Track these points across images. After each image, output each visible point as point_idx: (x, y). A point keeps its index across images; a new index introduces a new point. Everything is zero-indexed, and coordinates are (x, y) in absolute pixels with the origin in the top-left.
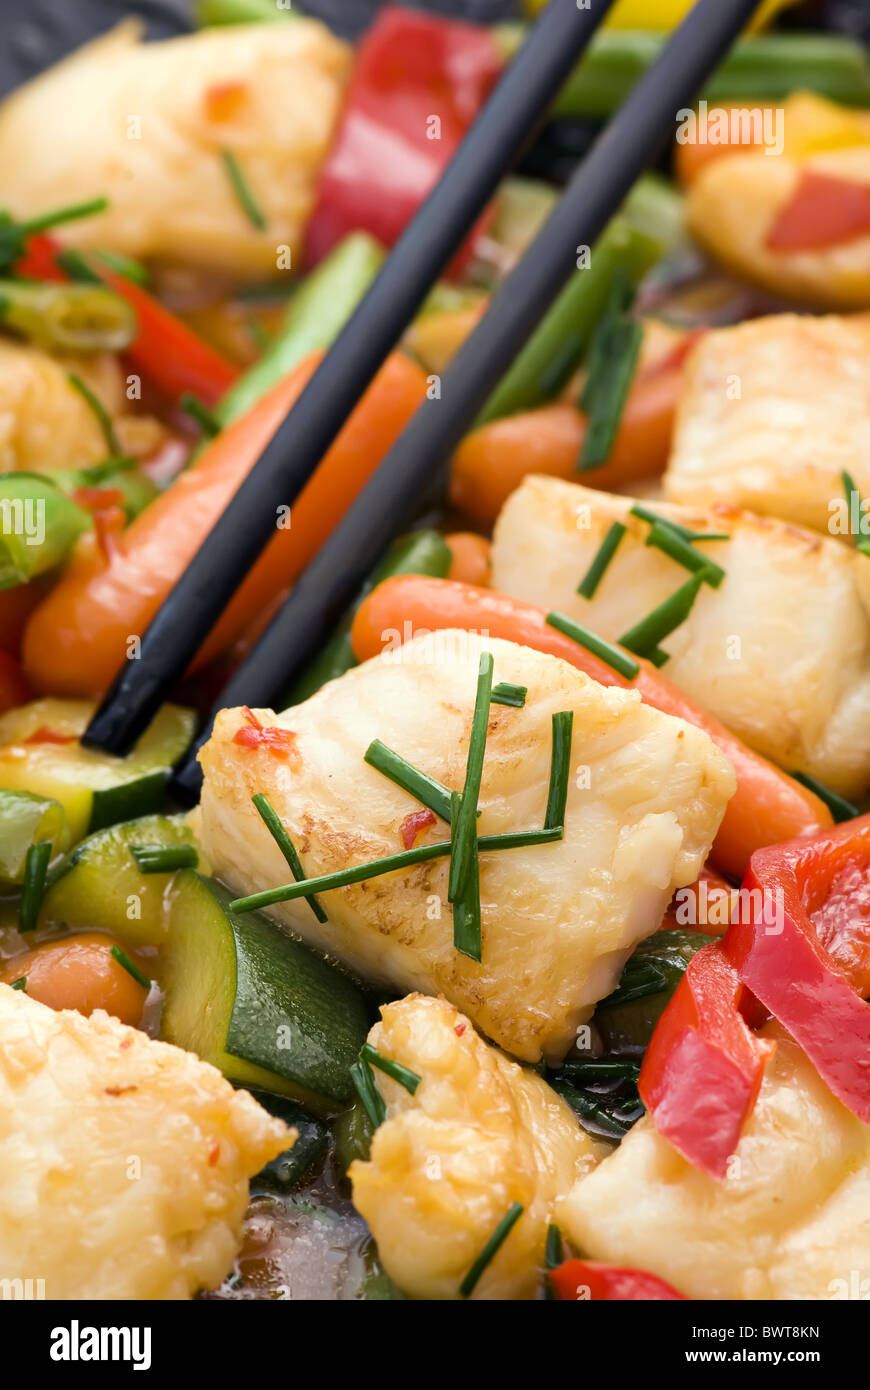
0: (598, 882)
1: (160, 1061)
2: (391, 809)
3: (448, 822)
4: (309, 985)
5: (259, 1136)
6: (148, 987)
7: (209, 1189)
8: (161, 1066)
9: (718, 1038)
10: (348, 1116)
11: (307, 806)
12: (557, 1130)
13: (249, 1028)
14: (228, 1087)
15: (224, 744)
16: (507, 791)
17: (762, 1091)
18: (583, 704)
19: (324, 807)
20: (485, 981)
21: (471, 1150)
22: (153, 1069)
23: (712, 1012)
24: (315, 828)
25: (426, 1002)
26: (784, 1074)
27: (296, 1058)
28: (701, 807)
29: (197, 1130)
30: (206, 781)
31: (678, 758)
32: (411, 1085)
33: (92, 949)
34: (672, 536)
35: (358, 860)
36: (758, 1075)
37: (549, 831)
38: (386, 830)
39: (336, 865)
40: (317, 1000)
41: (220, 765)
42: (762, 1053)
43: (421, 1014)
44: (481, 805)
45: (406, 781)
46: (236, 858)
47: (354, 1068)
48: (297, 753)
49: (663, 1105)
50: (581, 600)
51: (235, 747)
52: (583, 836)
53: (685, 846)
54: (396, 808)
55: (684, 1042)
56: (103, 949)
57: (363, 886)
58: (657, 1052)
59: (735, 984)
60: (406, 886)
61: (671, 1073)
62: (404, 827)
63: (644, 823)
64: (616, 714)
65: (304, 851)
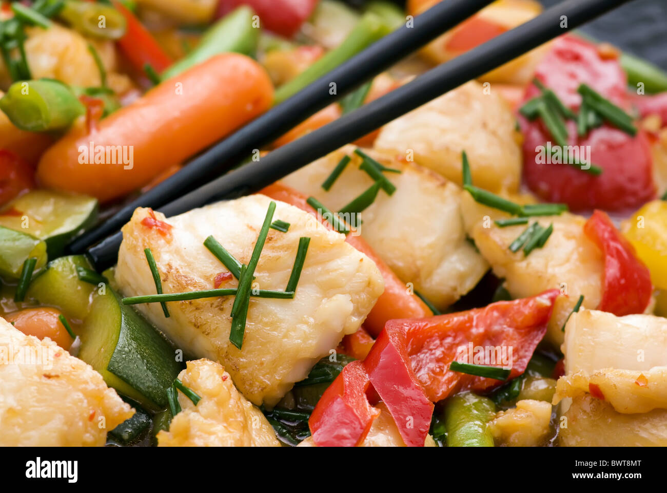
0: (307, 323)
1: (73, 366)
2: (212, 269)
3: (238, 279)
4: (155, 347)
5: (116, 410)
6: (74, 338)
7: (87, 432)
8: (73, 368)
9: (352, 403)
10: (162, 414)
11: (170, 260)
12: (264, 437)
13: (121, 361)
14: (105, 385)
15: (136, 224)
16: (270, 270)
17: (369, 433)
18: (316, 235)
19: (179, 262)
20: (242, 360)
21: (220, 435)
22: (69, 369)
23: (352, 390)
24: (172, 271)
25: (210, 363)
26: (382, 428)
27: (142, 380)
28: (365, 296)
29: (86, 401)
30: (124, 241)
31: (358, 271)
32: (196, 401)
33: (50, 314)
34: (372, 166)
35: (190, 290)
36: (369, 424)
37: (287, 293)
38: (207, 278)
39: (179, 290)
40: (157, 355)
41: (132, 233)
42: (373, 414)
43: (206, 368)
44: (255, 274)
45: (222, 257)
46: (131, 281)
47: (169, 389)
48: (171, 235)
49: (319, 431)
50: (322, 191)
51: (141, 226)
52: (303, 299)
53: (353, 314)
54: (214, 269)
55: (335, 403)
56: (55, 315)
57: (190, 303)
58: (321, 405)
59: (366, 380)
60: (211, 306)
61: (326, 416)
62: (216, 278)
63: (334, 298)
64: (331, 243)
65: (164, 281)
